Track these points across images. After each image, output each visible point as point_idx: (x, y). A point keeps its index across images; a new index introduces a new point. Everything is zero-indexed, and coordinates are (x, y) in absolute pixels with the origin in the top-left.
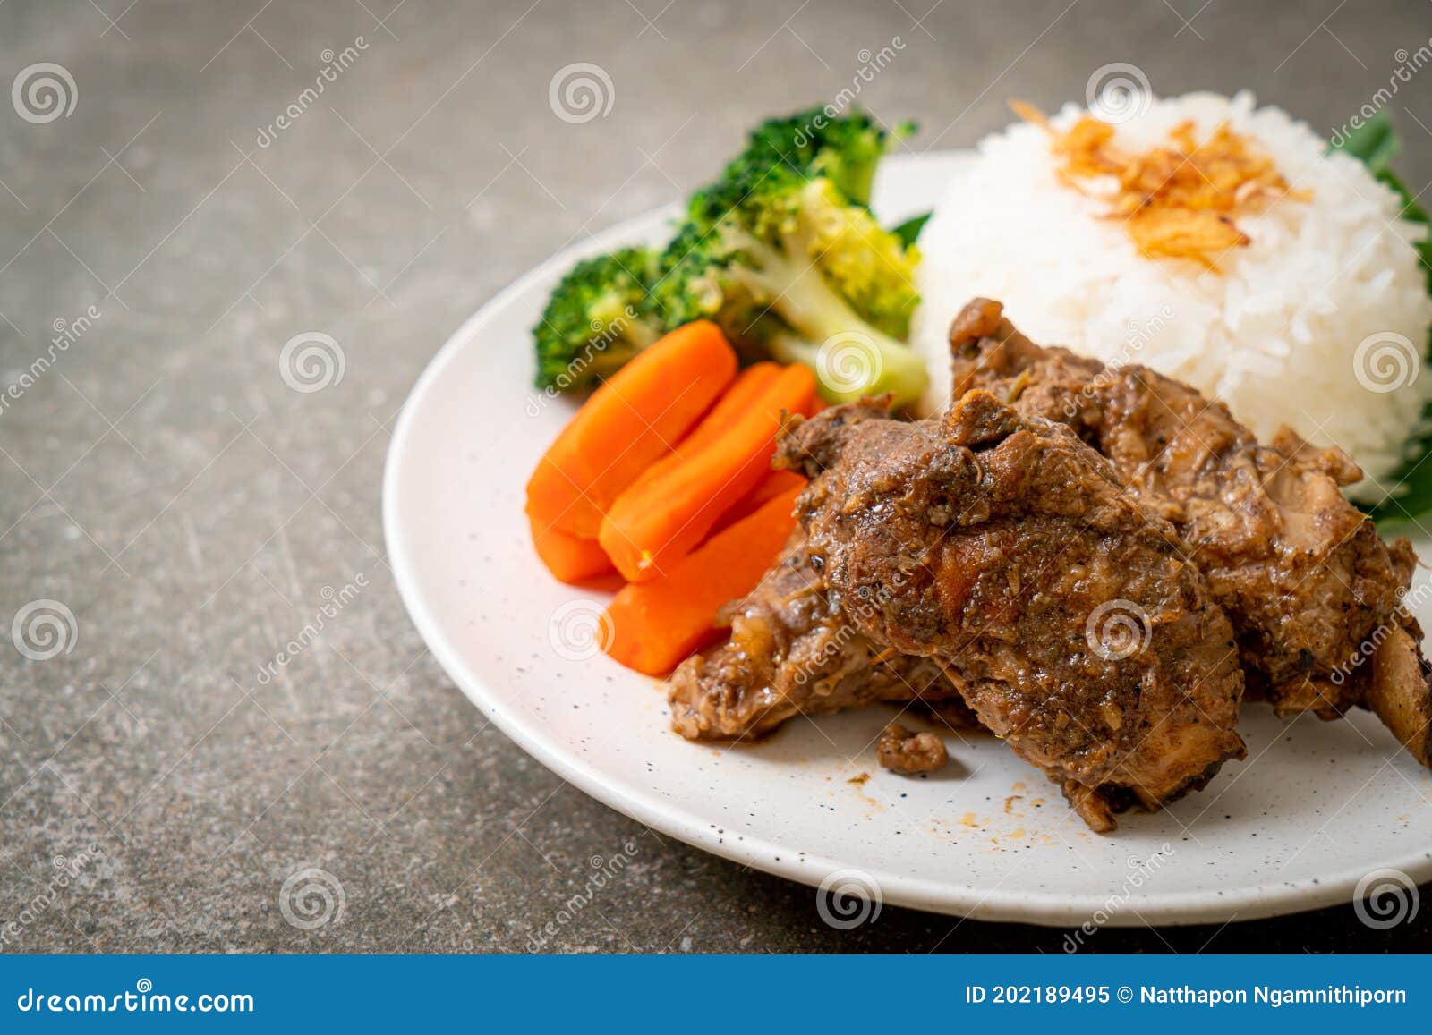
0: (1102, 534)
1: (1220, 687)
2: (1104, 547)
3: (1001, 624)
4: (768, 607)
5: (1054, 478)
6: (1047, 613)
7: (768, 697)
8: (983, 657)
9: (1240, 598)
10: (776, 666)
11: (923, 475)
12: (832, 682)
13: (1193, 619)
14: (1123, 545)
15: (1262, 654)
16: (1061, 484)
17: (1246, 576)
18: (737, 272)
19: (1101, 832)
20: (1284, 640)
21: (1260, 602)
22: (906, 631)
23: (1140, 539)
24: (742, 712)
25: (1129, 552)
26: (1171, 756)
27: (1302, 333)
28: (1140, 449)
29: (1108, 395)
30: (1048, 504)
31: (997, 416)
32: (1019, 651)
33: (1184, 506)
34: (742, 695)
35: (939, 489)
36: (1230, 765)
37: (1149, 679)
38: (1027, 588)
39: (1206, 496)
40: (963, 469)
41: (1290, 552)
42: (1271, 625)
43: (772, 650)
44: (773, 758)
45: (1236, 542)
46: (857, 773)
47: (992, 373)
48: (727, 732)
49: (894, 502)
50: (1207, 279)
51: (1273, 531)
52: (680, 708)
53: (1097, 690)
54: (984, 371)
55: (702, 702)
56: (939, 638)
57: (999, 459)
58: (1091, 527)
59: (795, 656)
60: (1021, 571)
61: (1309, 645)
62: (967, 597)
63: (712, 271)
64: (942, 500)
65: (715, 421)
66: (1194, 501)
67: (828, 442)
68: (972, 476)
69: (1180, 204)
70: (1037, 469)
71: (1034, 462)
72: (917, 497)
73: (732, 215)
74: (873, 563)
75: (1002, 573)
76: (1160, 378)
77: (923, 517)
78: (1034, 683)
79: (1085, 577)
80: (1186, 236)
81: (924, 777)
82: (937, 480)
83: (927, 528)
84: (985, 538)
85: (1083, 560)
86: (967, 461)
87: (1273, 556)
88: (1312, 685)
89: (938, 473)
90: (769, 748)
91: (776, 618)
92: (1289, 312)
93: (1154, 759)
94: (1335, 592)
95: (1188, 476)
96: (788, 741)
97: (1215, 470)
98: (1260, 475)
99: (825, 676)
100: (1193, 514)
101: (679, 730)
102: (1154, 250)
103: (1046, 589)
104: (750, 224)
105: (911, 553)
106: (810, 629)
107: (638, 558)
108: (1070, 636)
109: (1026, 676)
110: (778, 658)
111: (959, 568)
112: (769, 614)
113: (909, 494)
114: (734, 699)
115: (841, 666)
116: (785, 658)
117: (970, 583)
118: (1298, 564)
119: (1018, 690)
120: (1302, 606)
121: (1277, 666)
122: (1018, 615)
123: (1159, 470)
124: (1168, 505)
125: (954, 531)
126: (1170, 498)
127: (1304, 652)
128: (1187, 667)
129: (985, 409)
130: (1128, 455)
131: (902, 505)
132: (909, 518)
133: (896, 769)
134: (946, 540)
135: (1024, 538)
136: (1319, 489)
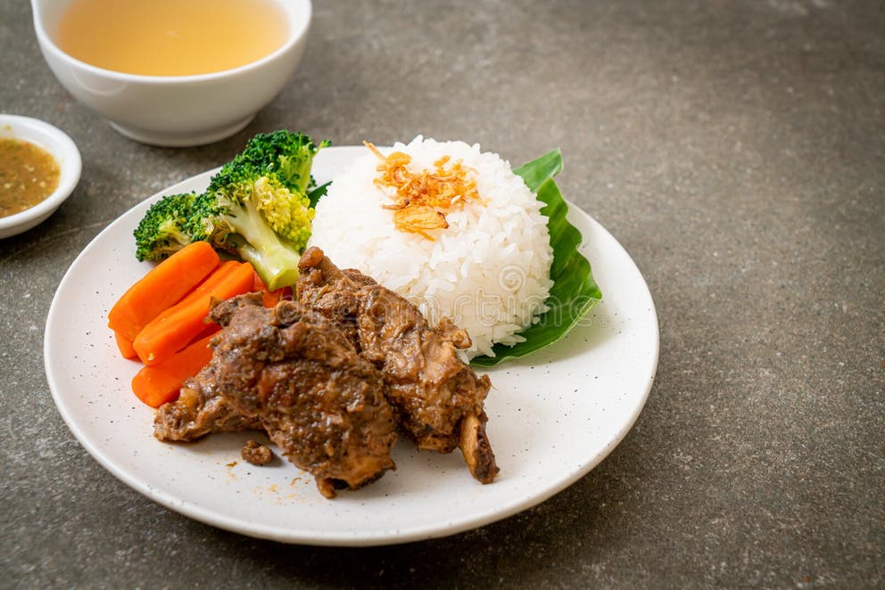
0: (334, 370)
1: (381, 440)
2: (334, 375)
3: (284, 405)
4: (199, 384)
5: (312, 344)
6: (305, 403)
7: (192, 426)
8: (277, 420)
9: (402, 399)
10: (197, 412)
11: (256, 338)
12: (223, 421)
13: (372, 409)
14: (343, 375)
15: (410, 424)
16: (316, 347)
17: (406, 389)
18: (222, 217)
19: (329, 498)
20: (419, 419)
21: (410, 401)
22: (243, 406)
23: (351, 373)
24: (181, 431)
25: (345, 378)
26: (358, 468)
27: (464, 272)
28: (372, 325)
29: (361, 300)
30: (310, 354)
31: (292, 313)
32: (292, 418)
33: (385, 355)
34: (182, 423)
35: (261, 344)
36: (389, 473)
37: (346, 435)
38: (297, 391)
39: (396, 351)
40: (273, 338)
41: (425, 381)
42: (414, 412)
43: (197, 405)
44: (196, 451)
45: (403, 374)
46: (232, 462)
47: (312, 284)
48: (175, 439)
49: (242, 349)
50: (426, 243)
51: (419, 370)
52: (158, 425)
53: (324, 439)
54: (309, 283)
55: (165, 425)
56: (257, 410)
57: (289, 334)
58: (328, 366)
59: (206, 409)
60: (295, 383)
61: (430, 423)
62: (271, 393)
63: (211, 215)
64: (264, 350)
65: (202, 288)
66: (391, 352)
67: (229, 314)
68: (277, 340)
69: (423, 204)
70: (305, 340)
71: (304, 336)
72: (252, 347)
73: (222, 190)
74: (230, 375)
75: (287, 383)
76: (388, 292)
77: (254, 357)
78: (296, 433)
79: (324, 388)
80: (420, 222)
81: (261, 465)
82: (261, 341)
83: (256, 361)
84: (280, 368)
85: (324, 380)
86: (276, 333)
87: (418, 381)
88: (432, 439)
89: (261, 338)
90: (197, 446)
91: (201, 391)
92: (461, 261)
93: (350, 469)
94: (442, 400)
95: (391, 340)
96: (205, 444)
97: (402, 338)
98: (421, 342)
99: (219, 418)
100: (389, 358)
101: (156, 436)
102: (403, 227)
103: (306, 392)
104: (230, 195)
105: (247, 372)
106: (215, 396)
107: (148, 356)
108: (314, 415)
109: (294, 430)
110: (198, 409)
111: (268, 379)
112: (198, 388)
113: (249, 346)
114: (178, 425)
115: (227, 414)
116: (202, 409)
117: (273, 387)
118: (427, 386)
119: (290, 435)
120: (428, 405)
121: (416, 430)
122: (293, 403)
123: (379, 336)
124: (378, 354)
125: (267, 363)
126: (380, 350)
127: (427, 425)
128: (366, 431)
129: (287, 310)
130: (366, 328)
131: (245, 350)
132: (247, 357)
133: (249, 461)
134: (265, 367)
135: (298, 369)
136: (446, 351)
